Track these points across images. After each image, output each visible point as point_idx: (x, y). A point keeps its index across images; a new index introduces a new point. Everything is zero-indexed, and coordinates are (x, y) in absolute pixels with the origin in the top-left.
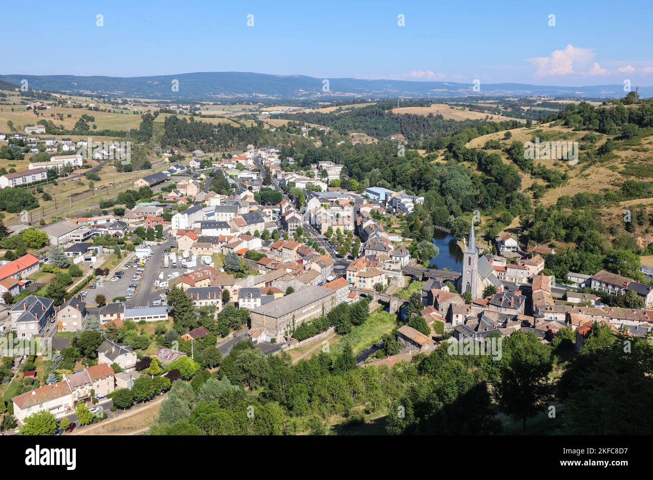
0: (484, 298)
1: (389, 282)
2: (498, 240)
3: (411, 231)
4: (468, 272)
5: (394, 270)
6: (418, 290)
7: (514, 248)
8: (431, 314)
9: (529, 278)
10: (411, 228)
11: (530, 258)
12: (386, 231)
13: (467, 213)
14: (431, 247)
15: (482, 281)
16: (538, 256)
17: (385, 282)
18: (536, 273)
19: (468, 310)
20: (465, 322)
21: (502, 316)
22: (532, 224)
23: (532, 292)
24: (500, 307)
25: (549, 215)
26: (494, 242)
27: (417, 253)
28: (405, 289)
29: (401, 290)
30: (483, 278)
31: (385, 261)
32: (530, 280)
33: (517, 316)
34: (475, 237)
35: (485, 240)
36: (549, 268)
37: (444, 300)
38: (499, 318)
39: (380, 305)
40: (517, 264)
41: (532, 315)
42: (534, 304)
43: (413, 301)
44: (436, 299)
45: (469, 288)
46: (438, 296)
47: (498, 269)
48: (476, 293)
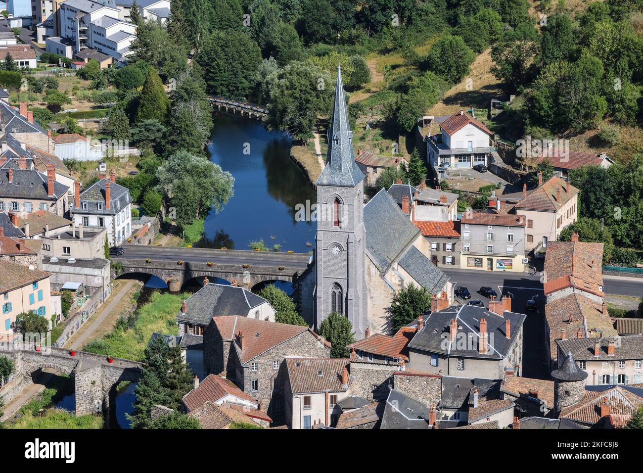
0: (393, 333)
1: (66, 304)
2: (427, 132)
3: (132, 122)
4: (336, 250)
5: (80, 263)
6: (171, 324)
7: (479, 156)
8: (219, 402)
9: (531, 254)
10: (133, 110)
11: (533, 186)
12: (45, 129)
13: (322, 46)
14: (205, 173)
15: (382, 275)
16: (558, 179)
17: (52, 307)
18: (555, 234)
19: (340, 378)
20: (335, 418)
21: (451, 386)
22: (535, 72)
23: (542, 300)
24: (444, 356)
25: (585, 42)
26: (415, 142)
27: (158, 198)
28: (127, 323)
29: (109, 330)
30: (384, 267)
31: (49, 234)
32: (536, 260)
33: (499, 382)
34: (352, 127)
35: (384, 136)
36: (592, 215)
37: (258, 350)
38: (445, 396)
39: (41, 388)
40: (492, 210)
41: (546, 376)
42: (552, 338)
43: (154, 365)
44: (233, 350)
45: (341, 301)
46: (239, 340)
47: (431, 232)
48: (365, 319)
